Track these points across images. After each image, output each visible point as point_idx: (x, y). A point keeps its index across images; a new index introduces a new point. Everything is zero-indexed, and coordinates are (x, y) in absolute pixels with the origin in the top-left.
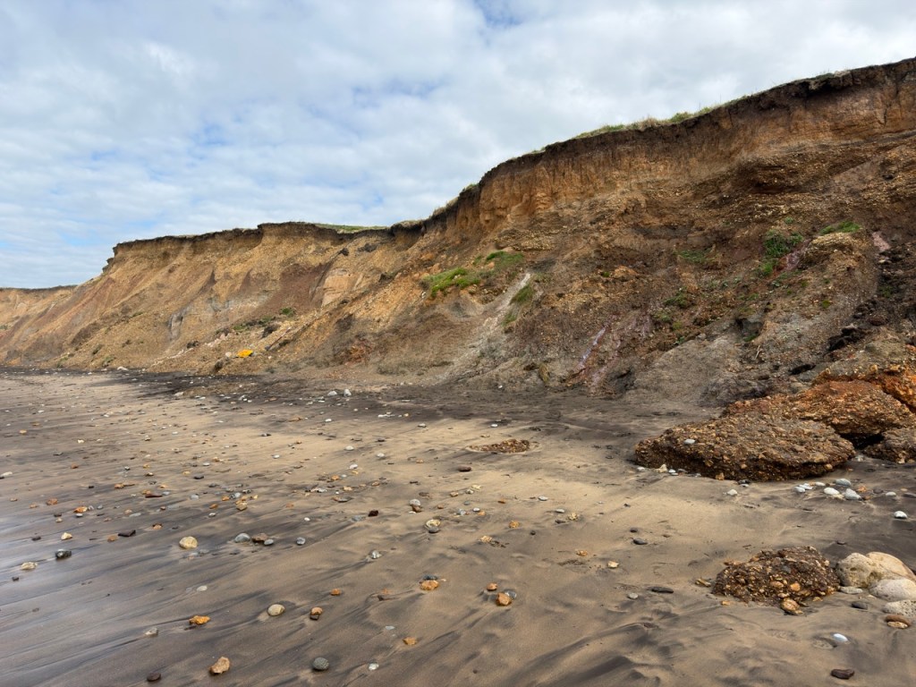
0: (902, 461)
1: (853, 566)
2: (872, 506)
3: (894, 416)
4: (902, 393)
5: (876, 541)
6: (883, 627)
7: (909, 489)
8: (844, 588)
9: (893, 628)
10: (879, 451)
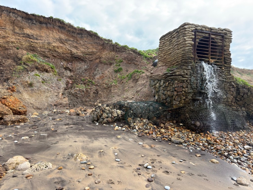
0: (10, 125)
1: (10, 163)
2: (6, 141)
3: (6, 112)
4: (7, 104)
5: (12, 152)
6: (26, 180)
7: (14, 133)
8: (8, 172)
9: (29, 179)
10: (2, 122)
